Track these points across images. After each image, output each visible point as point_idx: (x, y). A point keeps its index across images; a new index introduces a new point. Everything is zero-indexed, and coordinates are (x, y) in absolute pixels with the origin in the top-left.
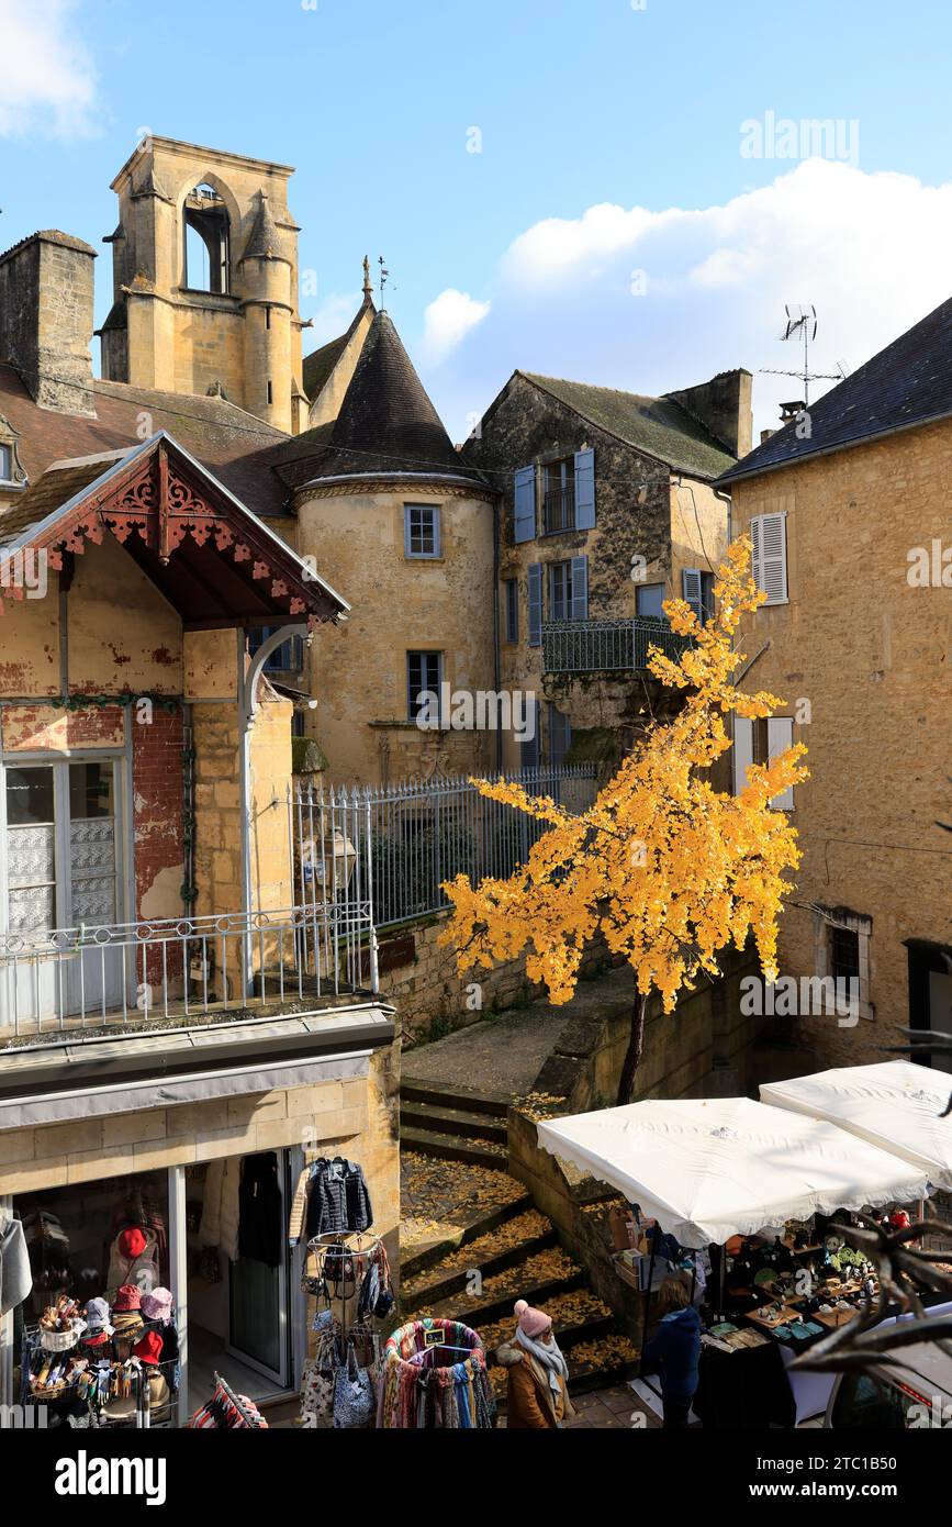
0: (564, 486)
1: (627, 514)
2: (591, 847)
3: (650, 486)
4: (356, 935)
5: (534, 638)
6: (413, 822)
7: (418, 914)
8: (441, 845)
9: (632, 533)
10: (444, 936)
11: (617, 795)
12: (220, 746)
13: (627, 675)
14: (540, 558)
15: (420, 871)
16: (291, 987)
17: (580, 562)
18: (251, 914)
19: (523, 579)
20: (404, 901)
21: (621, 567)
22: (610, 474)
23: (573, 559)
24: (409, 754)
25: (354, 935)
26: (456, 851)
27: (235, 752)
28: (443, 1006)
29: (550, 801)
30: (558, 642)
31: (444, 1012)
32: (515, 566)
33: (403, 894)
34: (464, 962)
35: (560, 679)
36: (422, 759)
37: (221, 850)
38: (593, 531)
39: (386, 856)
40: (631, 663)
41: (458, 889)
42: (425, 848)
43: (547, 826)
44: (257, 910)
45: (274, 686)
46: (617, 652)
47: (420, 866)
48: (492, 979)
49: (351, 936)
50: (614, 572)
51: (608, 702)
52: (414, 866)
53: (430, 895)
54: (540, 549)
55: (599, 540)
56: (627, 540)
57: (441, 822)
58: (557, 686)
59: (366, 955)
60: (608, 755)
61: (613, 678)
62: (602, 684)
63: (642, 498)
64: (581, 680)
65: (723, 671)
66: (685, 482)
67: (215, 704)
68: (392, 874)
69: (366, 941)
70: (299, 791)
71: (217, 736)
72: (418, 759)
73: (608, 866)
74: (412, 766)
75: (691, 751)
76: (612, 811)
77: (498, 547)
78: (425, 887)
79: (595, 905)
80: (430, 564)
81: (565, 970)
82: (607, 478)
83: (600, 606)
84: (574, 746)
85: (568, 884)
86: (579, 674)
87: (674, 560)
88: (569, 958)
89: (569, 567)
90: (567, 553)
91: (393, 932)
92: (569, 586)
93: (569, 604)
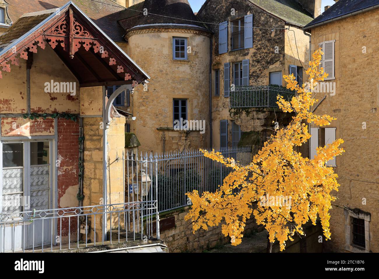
0: (239, 30)
1: (266, 42)
2: (250, 179)
3: (276, 30)
4: (151, 216)
5: (226, 94)
6: (175, 170)
7: (176, 207)
8: (186, 179)
9: (268, 50)
10: (187, 217)
11: (262, 156)
12: (94, 135)
13: (265, 109)
14: (229, 60)
15: (177, 189)
16: (123, 237)
17: (246, 62)
18: (107, 205)
19: (222, 69)
20: (170, 202)
21: (263, 64)
22: (260, 25)
23: (243, 61)
24: (173, 141)
25: (150, 216)
26: (193, 182)
27: (100, 137)
28: (186, 246)
29: (233, 160)
30: (236, 95)
31: (187, 249)
32: (219, 64)
33: (170, 199)
34: (196, 227)
35: (237, 110)
36: (179, 143)
37: (95, 179)
38: (252, 49)
39: (163, 183)
40: (267, 104)
41: (193, 197)
42: (180, 180)
43: (231, 170)
44: (109, 204)
45: (118, 111)
46: (261, 100)
47: (177, 188)
48: (207, 235)
49: (148, 216)
50: (260, 66)
51: (257, 121)
52: (175, 187)
53: (182, 199)
54: (230, 57)
55: (254, 53)
56: (266, 53)
57: (186, 169)
58: (236, 113)
59: (155, 224)
60: (256, 143)
61: (259, 111)
62: (255, 113)
63: (273, 35)
64: (245, 111)
65: (308, 106)
66: (291, 28)
67: (93, 118)
68: (166, 190)
69: (154, 218)
70: (127, 154)
71: (94, 131)
72: (177, 144)
73: (256, 188)
74: (175, 147)
75: (293, 139)
76: (260, 164)
77: (212, 56)
78: (180, 196)
79: (251, 204)
80: (183, 62)
81: (238, 231)
82: (258, 27)
83: (254, 81)
84: (242, 138)
85: (240, 194)
86: (245, 109)
87: (286, 61)
88: (240, 226)
89: (241, 64)
90: (240, 58)
91: (166, 215)
92: (241, 72)
93: (241, 80)
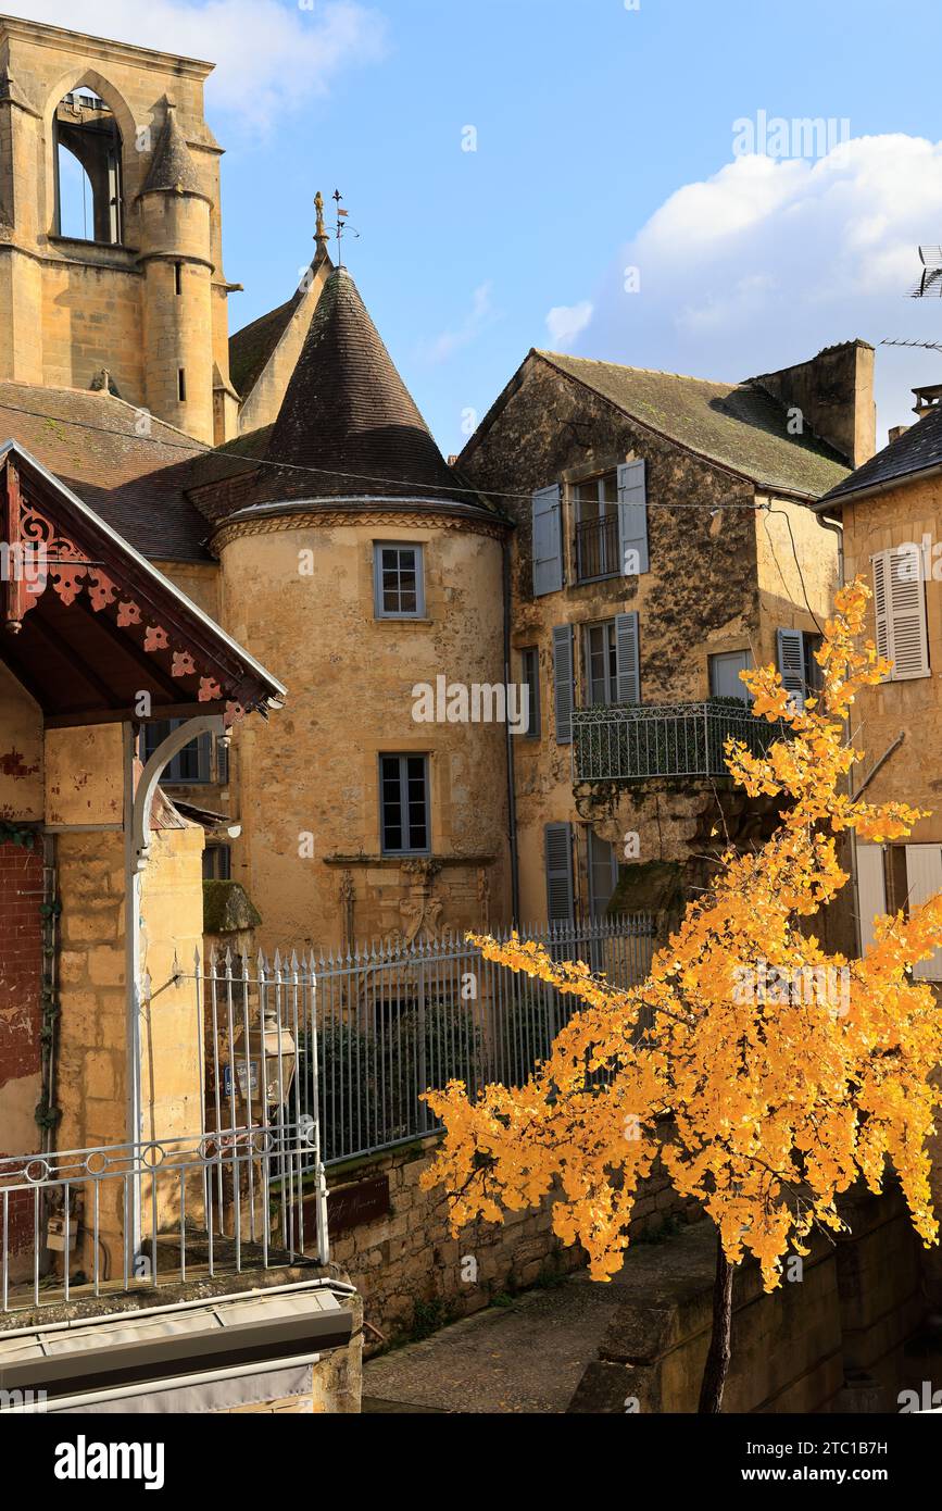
0: (602, 513)
1: (693, 551)
2: (646, 1034)
3: (726, 511)
4: (295, 1177)
5: (562, 732)
6: (386, 1003)
7: (394, 1142)
8: (427, 1037)
9: (702, 579)
10: (429, 1176)
11: (680, 956)
12: (96, 895)
13: (697, 785)
14: (569, 617)
15: (396, 1077)
16: (198, 1257)
17: (627, 622)
18: (140, 1145)
19: (547, 647)
20: (372, 1123)
21: (687, 628)
22: (669, 495)
23: (617, 617)
24: (383, 903)
25: (292, 1175)
26: (449, 1047)
27: (117, 903)
28: (433, 1284)
29: (583, 968)
30: (595, 737)
31: (434, 1293)
32: (533, 629)
33: (372, 1112)
34: (460, 1215)
35: (600, 790)
36: (402, 910)
37: (97, 1049)
38: (646, 577)
39: (345, 1054)
40: (702, 767)
41: (449, 1103)
42: (403, 1042)
43: (577, 1004)
44: (149, 1139)
45: (177, 806)
46: (682, 751)
47: (395, 1070)
48: (507, 1241)
49: (287, 1179)
50: (676, 635)
51: (672, 824)
52: (387, 1068)
53: (412, 1113)
54: (570, 604)
55: (654, 590)
56: (695, 589)
57: (427, 1003)
58: (596, 801)
59: (311, 1207)
60: (672, 900)
61: (676, 789)
62: (661, 797)
63: (715, 528)
64: (630, 792)
65: (831, 774)
66: (777, 504)
67: (90, 833)
68: (354, 1081)
69: (310, 1187)
70: (213, 958)
71: (93, 881)
72: (397, 910)
73: (670, 1066)
74: (388, 921)
75: (785, 893)
76: (674, 981)
77: (509, 602)
78: (404, 1101)
79: (652, 1125)
80: (412, 628)
81: (609, 1226)
82: (664, 501)
83: (658, 685)
84: (623, 889)
85: (614, 1091)
86: (628, 783)
87: (763, 614)
88: (614, 1205)
89: (611, 629)
90: (608, 609)
91: (356, 1170)
92: (613, 656)
93: (613, 682)
